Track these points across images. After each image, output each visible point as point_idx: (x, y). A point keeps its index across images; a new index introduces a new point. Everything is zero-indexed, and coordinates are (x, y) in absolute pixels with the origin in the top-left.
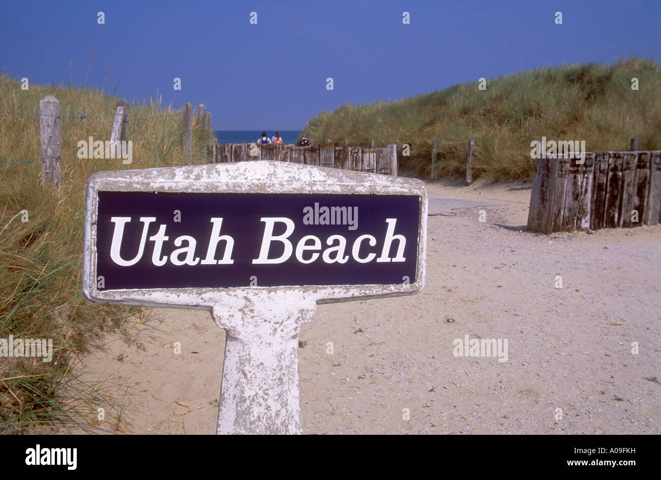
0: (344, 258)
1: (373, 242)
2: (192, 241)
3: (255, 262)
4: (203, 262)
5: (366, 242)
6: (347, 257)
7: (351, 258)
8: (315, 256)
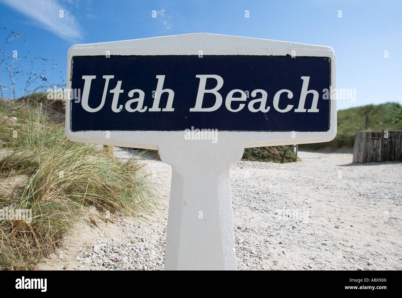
0: (266, 108)
1: (290, 95)
2: (142, 94)
3: (191, 110)
4: (150, 110)
5: (284, 95)
6: (269, 108)
7: (272, 108)
8: (242, 106)
